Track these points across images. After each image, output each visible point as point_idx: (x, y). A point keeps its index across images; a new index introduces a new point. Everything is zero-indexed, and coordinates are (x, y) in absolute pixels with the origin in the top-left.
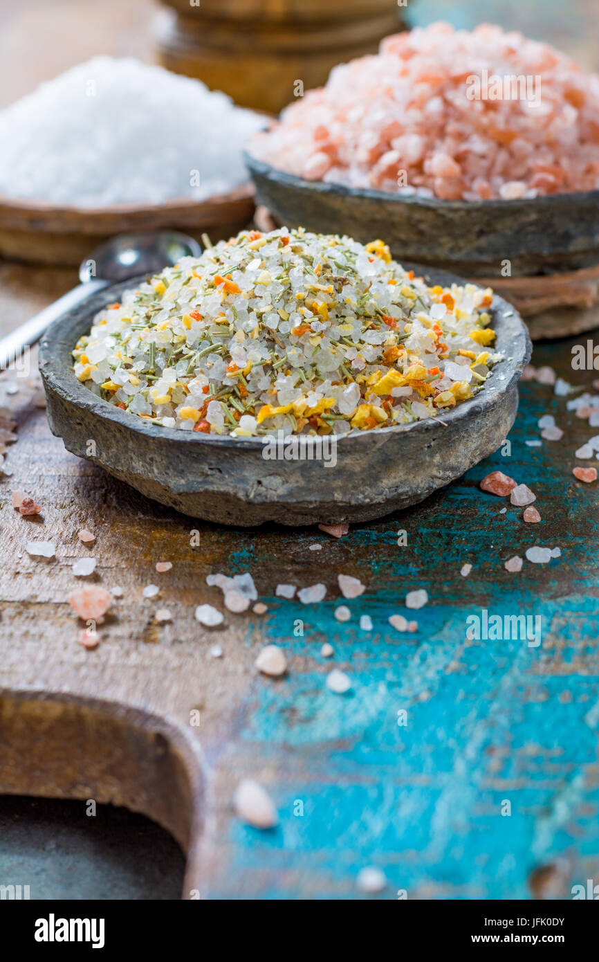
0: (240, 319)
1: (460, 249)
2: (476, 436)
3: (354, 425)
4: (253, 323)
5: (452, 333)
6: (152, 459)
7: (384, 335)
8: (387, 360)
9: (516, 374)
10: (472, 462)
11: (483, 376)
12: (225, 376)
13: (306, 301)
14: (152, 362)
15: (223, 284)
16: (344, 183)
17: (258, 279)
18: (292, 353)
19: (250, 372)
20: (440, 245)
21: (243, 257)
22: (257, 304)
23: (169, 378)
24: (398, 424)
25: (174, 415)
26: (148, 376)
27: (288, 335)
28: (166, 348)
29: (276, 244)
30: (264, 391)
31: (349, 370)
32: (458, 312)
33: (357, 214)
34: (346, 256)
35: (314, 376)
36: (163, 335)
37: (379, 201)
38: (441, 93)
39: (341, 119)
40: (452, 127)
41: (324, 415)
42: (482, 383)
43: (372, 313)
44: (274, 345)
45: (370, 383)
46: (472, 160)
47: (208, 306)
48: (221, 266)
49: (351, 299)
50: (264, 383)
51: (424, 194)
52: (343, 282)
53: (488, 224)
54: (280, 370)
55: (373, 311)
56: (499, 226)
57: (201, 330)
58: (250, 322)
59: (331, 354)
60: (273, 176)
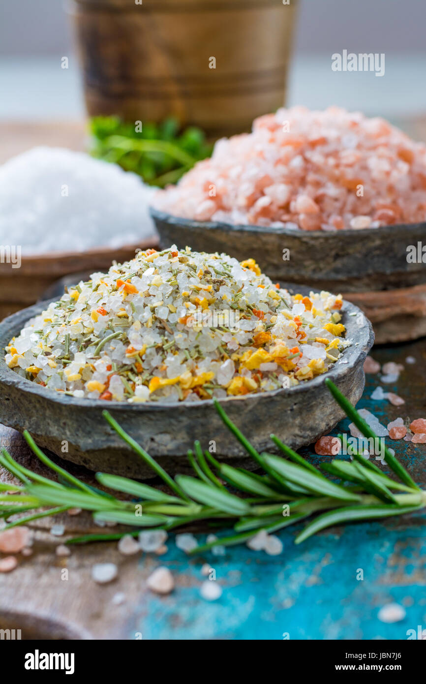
0: (137, 312)
1: (321, 270)
2: (330, 403)
3: (230, 393)
4: (147, 315)
5: (310, 326)
6: (65, 424)
7: (254, 324)
8: (257, 342)
9: (361, 354)
10: (327, 425)
11: (336, 357)
12: (124, 357)
13: (191, 297)
14: (67, 350)
15: (123, 286)
16: (228, 222)
17: (152, 282)
18: (178, 337)
19: (145, 353)
20: (305, 267)
21: (140, 267)
22: (151, 301)
23: (80, 360)
24: (265, 391)
25: (84, 389)
26: (63, 360)
27: (176, 324)
28: (78, 338)
29: (167, 256)
30: (157, 368)
31: (226, 350)
32: (315, 311)
33: (239, 245)
34: (223, 266)
35: (197, 355)
36: (75, 328)
37: (255, 234)
38: (302, 153)
39: (224, 176)
40: (311, 177)
41: (205, 385)
42: (335, 362)
43: (245, 308)
44: (165, 332)
45: (242, 360)
46: (327, 201)
47: (112, 303)
48: (123, 275)
49: (226, 296)
50: (156, 361)
51: (291, 227)
52: (221, 283)
53: (343, 249)
54: (169, 351)
55: (245, 306)
56: (351, 251)
57: (106, 322)
58: (145, 314)
59: (211, 338)
60: (172, 221)
